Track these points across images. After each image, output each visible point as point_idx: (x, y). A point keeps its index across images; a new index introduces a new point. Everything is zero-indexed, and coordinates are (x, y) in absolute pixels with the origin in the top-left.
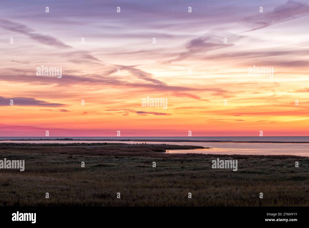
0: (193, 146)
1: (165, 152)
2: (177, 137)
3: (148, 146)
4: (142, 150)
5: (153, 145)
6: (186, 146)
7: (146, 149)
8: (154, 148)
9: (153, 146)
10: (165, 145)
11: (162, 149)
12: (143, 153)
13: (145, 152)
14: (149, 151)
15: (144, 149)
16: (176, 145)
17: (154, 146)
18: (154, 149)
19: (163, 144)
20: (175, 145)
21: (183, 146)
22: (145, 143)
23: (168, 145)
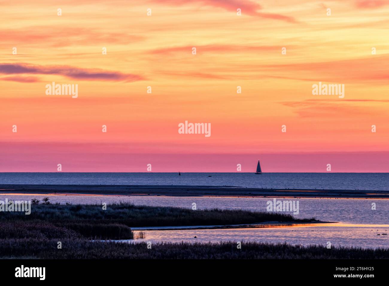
0: (249, 213)
1: (131, 237)
2: (180, 174)
3: (57, 212)
4: (29, 229)
5: (79, 207)
6: (216, 210)
7: (47, 225)
8: (83, 219)
9: (78, 213)
10: (131, 207)
11: (117, 225)
12: (36, 240)
13: (43, 238)
14: (62, 233)
15: (38, 226)
16: (177, 209)
17: (83, 212)
18: (81, 224)
19: (122, 204)
20: (172, 210)
21: (206, 211)
22: (46, 199)
23: (141, 208)
